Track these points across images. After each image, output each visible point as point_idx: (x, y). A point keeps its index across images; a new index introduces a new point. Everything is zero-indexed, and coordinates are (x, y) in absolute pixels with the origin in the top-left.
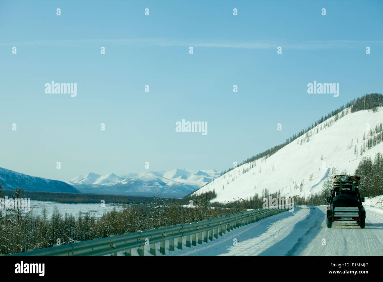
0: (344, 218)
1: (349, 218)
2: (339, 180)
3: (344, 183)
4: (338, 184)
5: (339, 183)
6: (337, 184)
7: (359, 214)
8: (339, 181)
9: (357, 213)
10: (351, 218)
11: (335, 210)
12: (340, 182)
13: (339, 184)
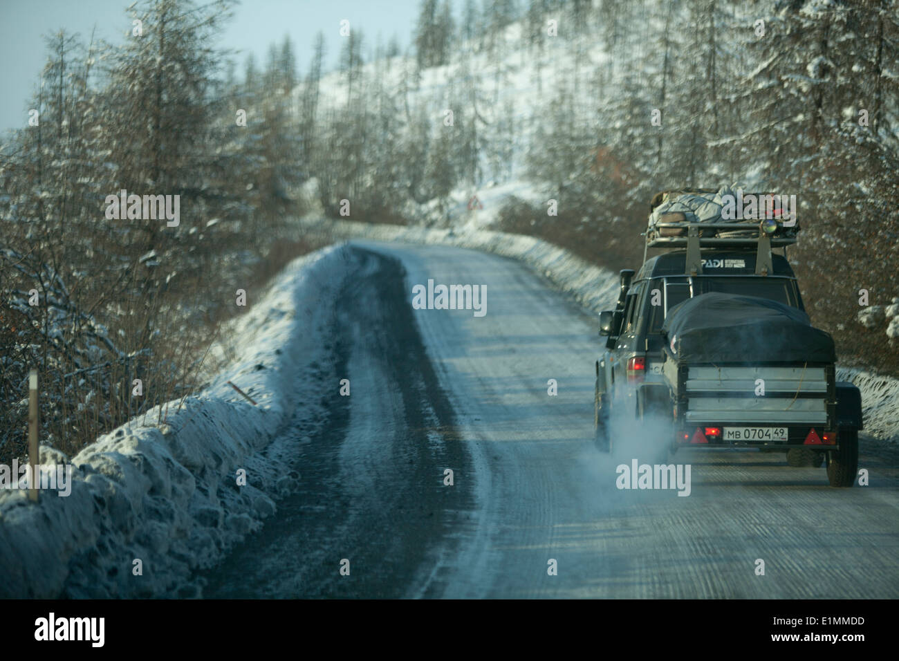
0: (742, 430)
1: (772, 430)
2: (683, 214)
3: (709, 233)
4: (676, 239)
5: (685, 231)
6: (672, 236)
7: (829, 409)
8: (686, 219)
9: (820, 404)
10: (786, 430)
11: (692, 385)
12: (688, 224)
13: (681, 235)
